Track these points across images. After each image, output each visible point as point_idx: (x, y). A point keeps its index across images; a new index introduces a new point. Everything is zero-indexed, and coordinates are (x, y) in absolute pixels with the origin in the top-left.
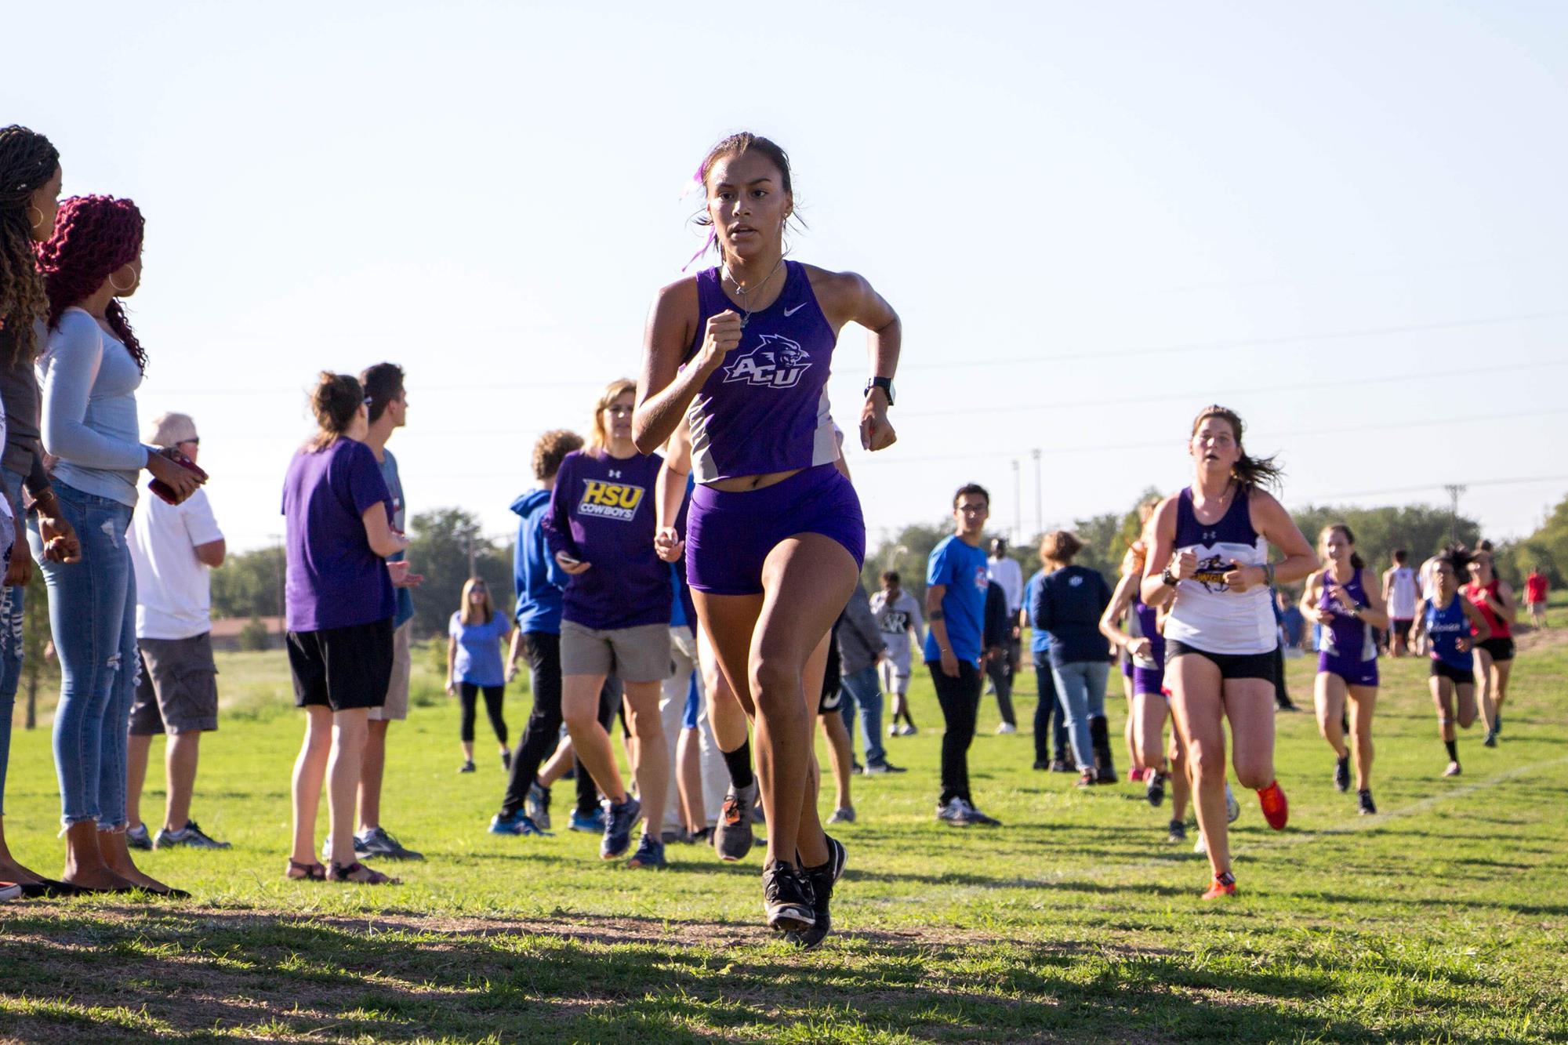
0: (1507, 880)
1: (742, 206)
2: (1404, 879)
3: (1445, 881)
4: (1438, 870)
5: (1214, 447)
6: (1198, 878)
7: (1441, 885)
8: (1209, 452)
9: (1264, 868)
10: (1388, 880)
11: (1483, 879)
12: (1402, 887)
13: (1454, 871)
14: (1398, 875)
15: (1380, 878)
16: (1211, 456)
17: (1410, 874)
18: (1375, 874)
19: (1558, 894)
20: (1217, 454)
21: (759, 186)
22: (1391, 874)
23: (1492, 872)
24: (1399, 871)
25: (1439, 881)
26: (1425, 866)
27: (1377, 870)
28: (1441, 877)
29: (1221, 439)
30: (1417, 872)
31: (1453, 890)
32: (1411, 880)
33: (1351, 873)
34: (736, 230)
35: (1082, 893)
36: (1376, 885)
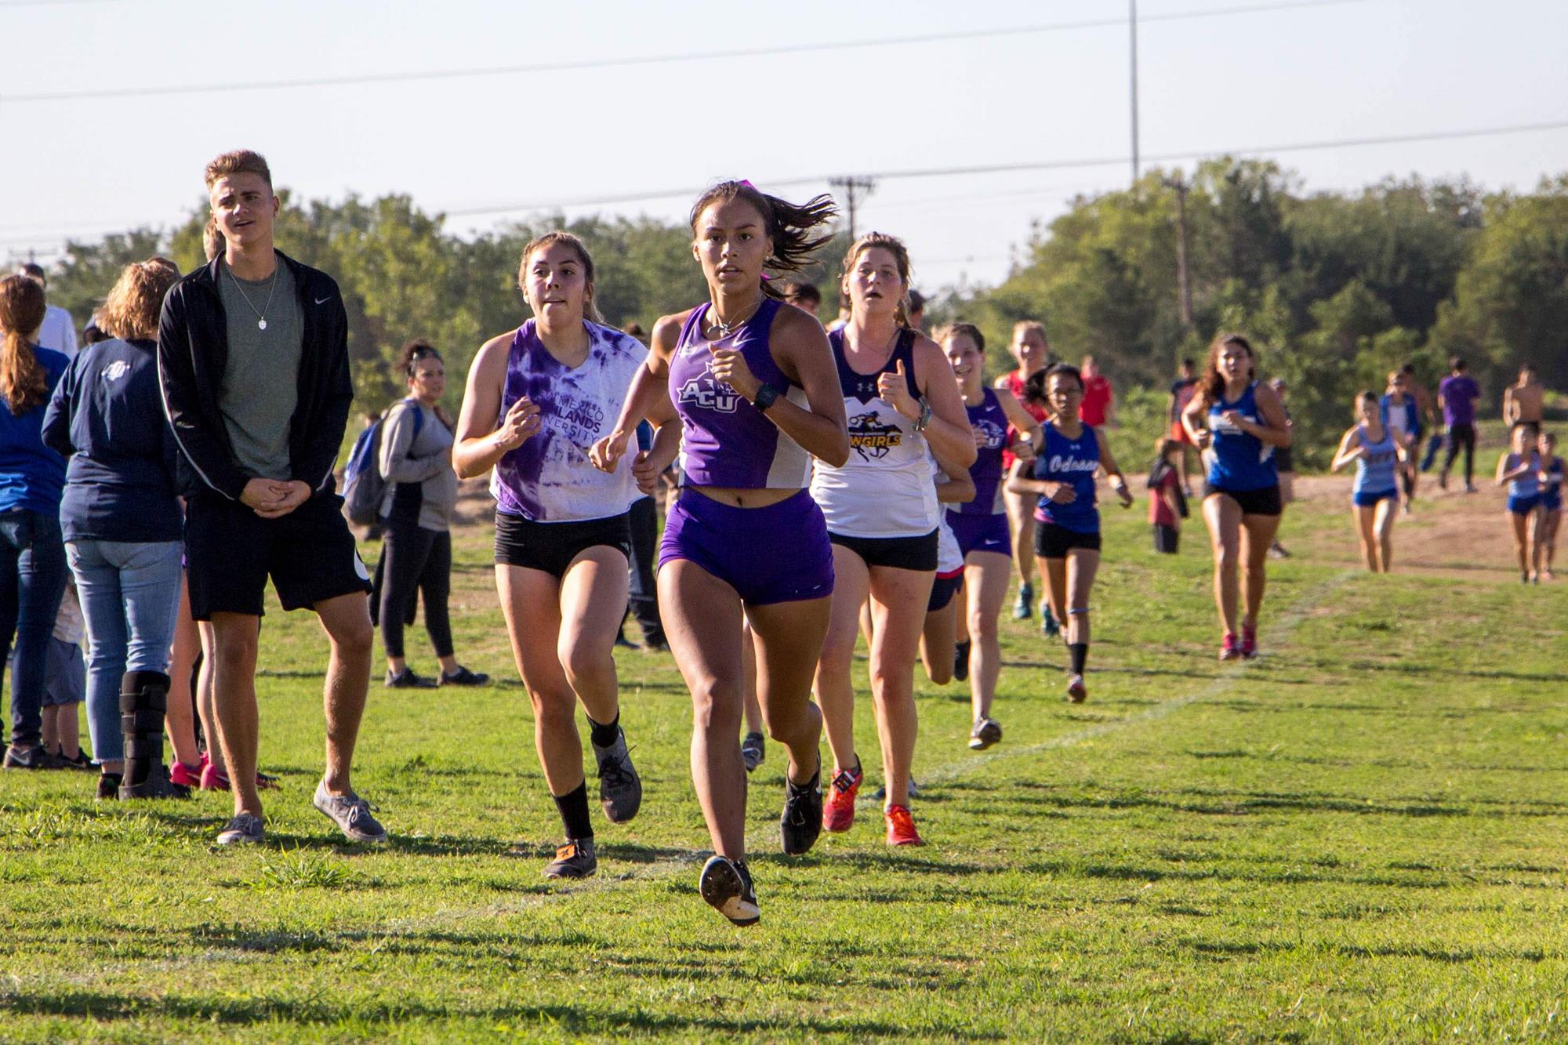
0: (932, 988)
1: (731, 247)
2: (725, 987)
3: (806, 988)
4: (794, 967)
5: (876, 283)
6: (305, 986)
7: (799, 998)
8: (870, 289)
9: (440, 964)
10: (691, 988)
11: (883, 985)
12: (720, 1002)
13: (826, 968)
14: (713, 977)
15: (675, 983)
16: (873, 294)
17: (737, 975)
18: (666, 975)
19: (1031, 1013)
20: (880, 291)
21: (746, 231)
22: (697, 976)
23: (904, 971)
24: (715, 969)
25: (795, 989)
26: (767, 958)
27: (670, 968)
28: (800, 981)
29: (884, 274)
30: (751, 971)
31: (824, 1006)
32: (739, 988)
33: (616, 973)
34: (724, 270)
35: (61, 1020)
36: (668, 999)
